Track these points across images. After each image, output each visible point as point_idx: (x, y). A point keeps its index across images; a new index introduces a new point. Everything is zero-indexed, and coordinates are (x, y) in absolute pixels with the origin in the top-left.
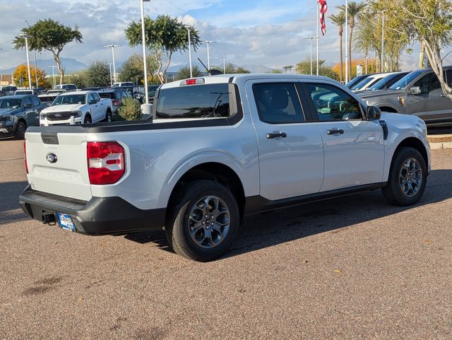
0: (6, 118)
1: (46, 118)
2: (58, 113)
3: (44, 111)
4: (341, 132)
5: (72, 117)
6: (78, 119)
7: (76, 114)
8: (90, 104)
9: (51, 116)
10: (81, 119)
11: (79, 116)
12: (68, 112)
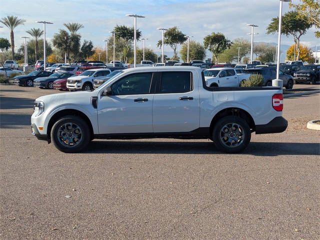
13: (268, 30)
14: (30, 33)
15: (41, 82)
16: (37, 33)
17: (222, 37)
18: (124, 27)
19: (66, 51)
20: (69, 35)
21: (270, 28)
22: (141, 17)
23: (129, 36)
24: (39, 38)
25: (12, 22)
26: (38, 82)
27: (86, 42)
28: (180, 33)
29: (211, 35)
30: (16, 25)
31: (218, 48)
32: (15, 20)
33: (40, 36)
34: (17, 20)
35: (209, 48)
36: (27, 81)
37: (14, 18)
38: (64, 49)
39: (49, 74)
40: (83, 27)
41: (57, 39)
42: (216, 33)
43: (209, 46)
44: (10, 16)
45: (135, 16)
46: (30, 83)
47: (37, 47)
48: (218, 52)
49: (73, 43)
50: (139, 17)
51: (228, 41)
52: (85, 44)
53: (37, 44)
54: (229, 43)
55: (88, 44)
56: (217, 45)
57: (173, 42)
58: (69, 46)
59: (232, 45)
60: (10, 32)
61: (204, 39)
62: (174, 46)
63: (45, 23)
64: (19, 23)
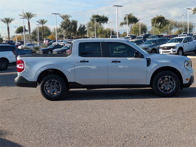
0: (146, 48)
1: (161, 49)
2: (166, 47)
3: (161, 46)
4: (119, 62)
5: (172, 49)
6: (174, 50)
7: (174, 47)
8: (184, 43)
9: (163, 48)
10: (176, 50)
11: (175, 48)
12: (170, 46)
13: (193, 12)
14: (38, 22)
15: (58, 51)
16: (43, 22)
17: (163, 18)
18: (98, 15)
19: (69, 31)
20: (70, 21)
21: (194, 10)
22: (121, 6)
23: (101, 21)
24: (44, 25)
25: (29, 16)
26: (56, 52)
27: (81, 25)
28: (134, 17)
29: (156, 17)
30: (31, 18)
31: (161, 25)
32: (30, 14)
33: (44, 24)
34: (31, 14)
35: (155, 26)
36: (48, 51)
37: (29, 13)
38: (68, 30)
39: (61, 47)
40: (71, 17)
41: (63, 24)
42: (159, 16)
43: (155, 24)
44: (27, 12)
45: (116, 6)
46: (50, 52)
47: (43, 31)
48: (161, 28)
49: (73, 26)
50: (119, 6)
51: (167, 21)
52: (80, 27)
53: (43, 29)
54: (167, 22)
55: (82, 26)
56: (160, 23)
57: (130, 23)
58: (71, 28)
59: (170, 23)
60: (28, 22)
61: (152, 20)
62: (130, 25)
63: (55, 14)
64: (33, 17)
